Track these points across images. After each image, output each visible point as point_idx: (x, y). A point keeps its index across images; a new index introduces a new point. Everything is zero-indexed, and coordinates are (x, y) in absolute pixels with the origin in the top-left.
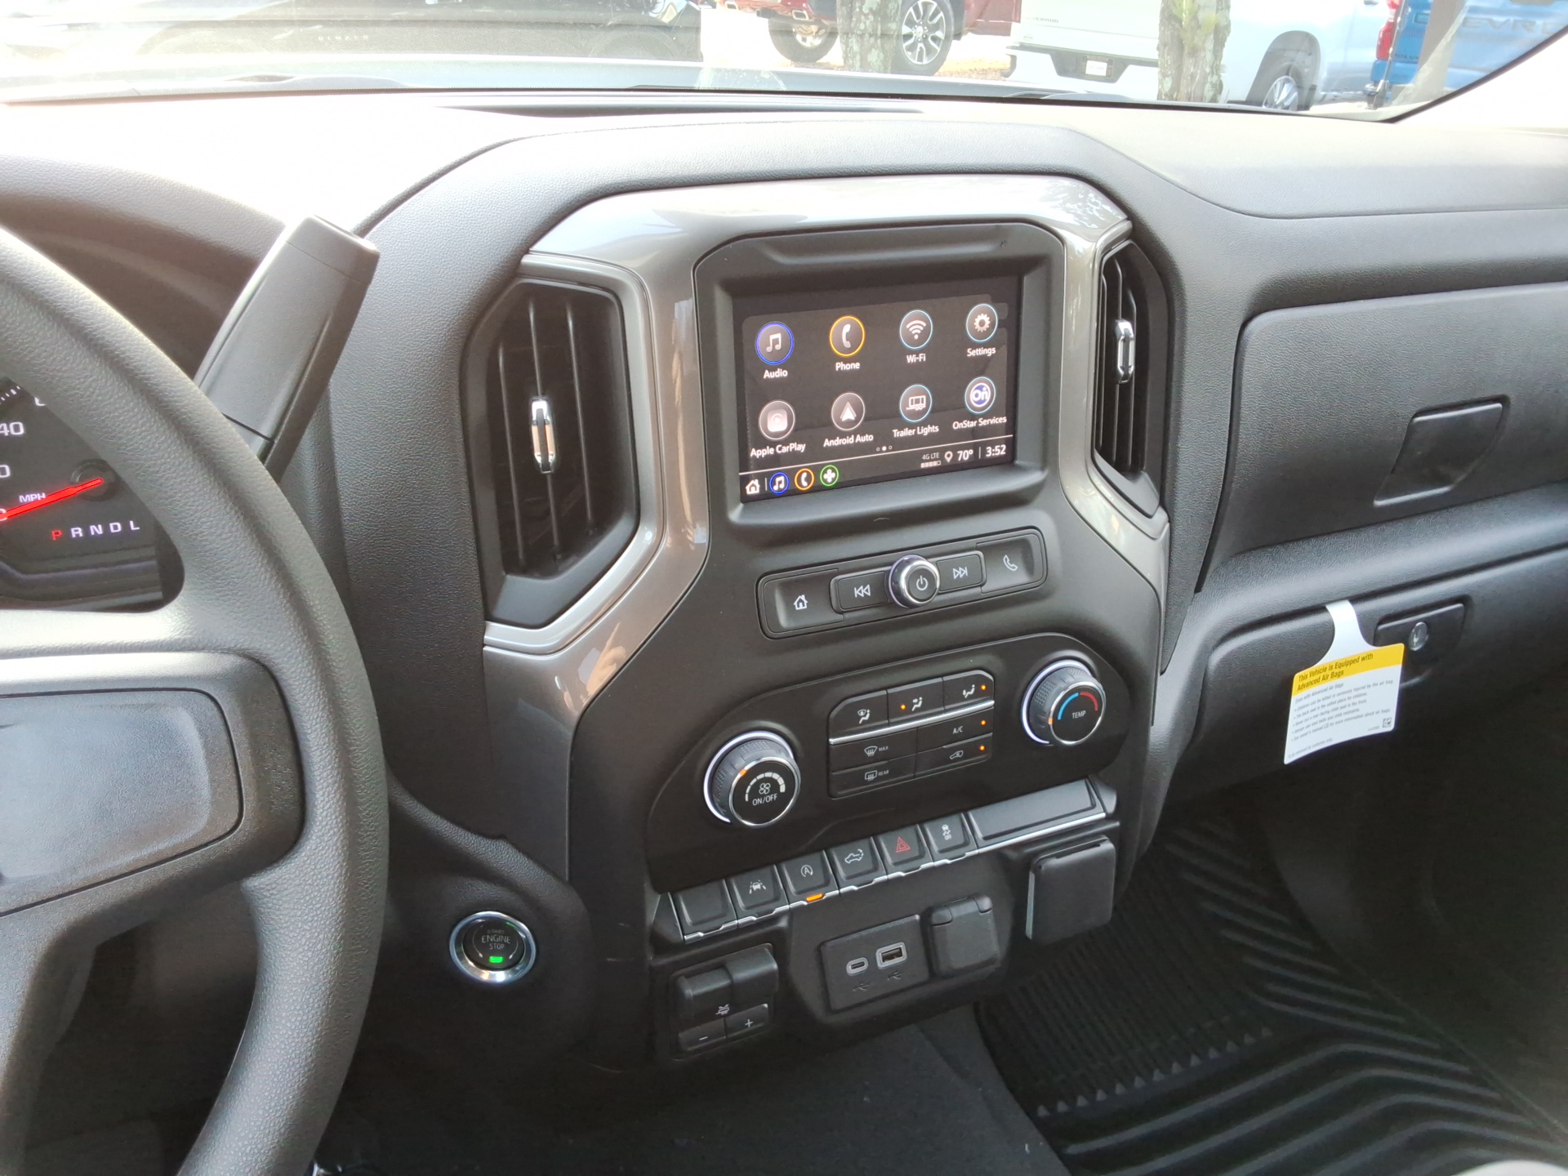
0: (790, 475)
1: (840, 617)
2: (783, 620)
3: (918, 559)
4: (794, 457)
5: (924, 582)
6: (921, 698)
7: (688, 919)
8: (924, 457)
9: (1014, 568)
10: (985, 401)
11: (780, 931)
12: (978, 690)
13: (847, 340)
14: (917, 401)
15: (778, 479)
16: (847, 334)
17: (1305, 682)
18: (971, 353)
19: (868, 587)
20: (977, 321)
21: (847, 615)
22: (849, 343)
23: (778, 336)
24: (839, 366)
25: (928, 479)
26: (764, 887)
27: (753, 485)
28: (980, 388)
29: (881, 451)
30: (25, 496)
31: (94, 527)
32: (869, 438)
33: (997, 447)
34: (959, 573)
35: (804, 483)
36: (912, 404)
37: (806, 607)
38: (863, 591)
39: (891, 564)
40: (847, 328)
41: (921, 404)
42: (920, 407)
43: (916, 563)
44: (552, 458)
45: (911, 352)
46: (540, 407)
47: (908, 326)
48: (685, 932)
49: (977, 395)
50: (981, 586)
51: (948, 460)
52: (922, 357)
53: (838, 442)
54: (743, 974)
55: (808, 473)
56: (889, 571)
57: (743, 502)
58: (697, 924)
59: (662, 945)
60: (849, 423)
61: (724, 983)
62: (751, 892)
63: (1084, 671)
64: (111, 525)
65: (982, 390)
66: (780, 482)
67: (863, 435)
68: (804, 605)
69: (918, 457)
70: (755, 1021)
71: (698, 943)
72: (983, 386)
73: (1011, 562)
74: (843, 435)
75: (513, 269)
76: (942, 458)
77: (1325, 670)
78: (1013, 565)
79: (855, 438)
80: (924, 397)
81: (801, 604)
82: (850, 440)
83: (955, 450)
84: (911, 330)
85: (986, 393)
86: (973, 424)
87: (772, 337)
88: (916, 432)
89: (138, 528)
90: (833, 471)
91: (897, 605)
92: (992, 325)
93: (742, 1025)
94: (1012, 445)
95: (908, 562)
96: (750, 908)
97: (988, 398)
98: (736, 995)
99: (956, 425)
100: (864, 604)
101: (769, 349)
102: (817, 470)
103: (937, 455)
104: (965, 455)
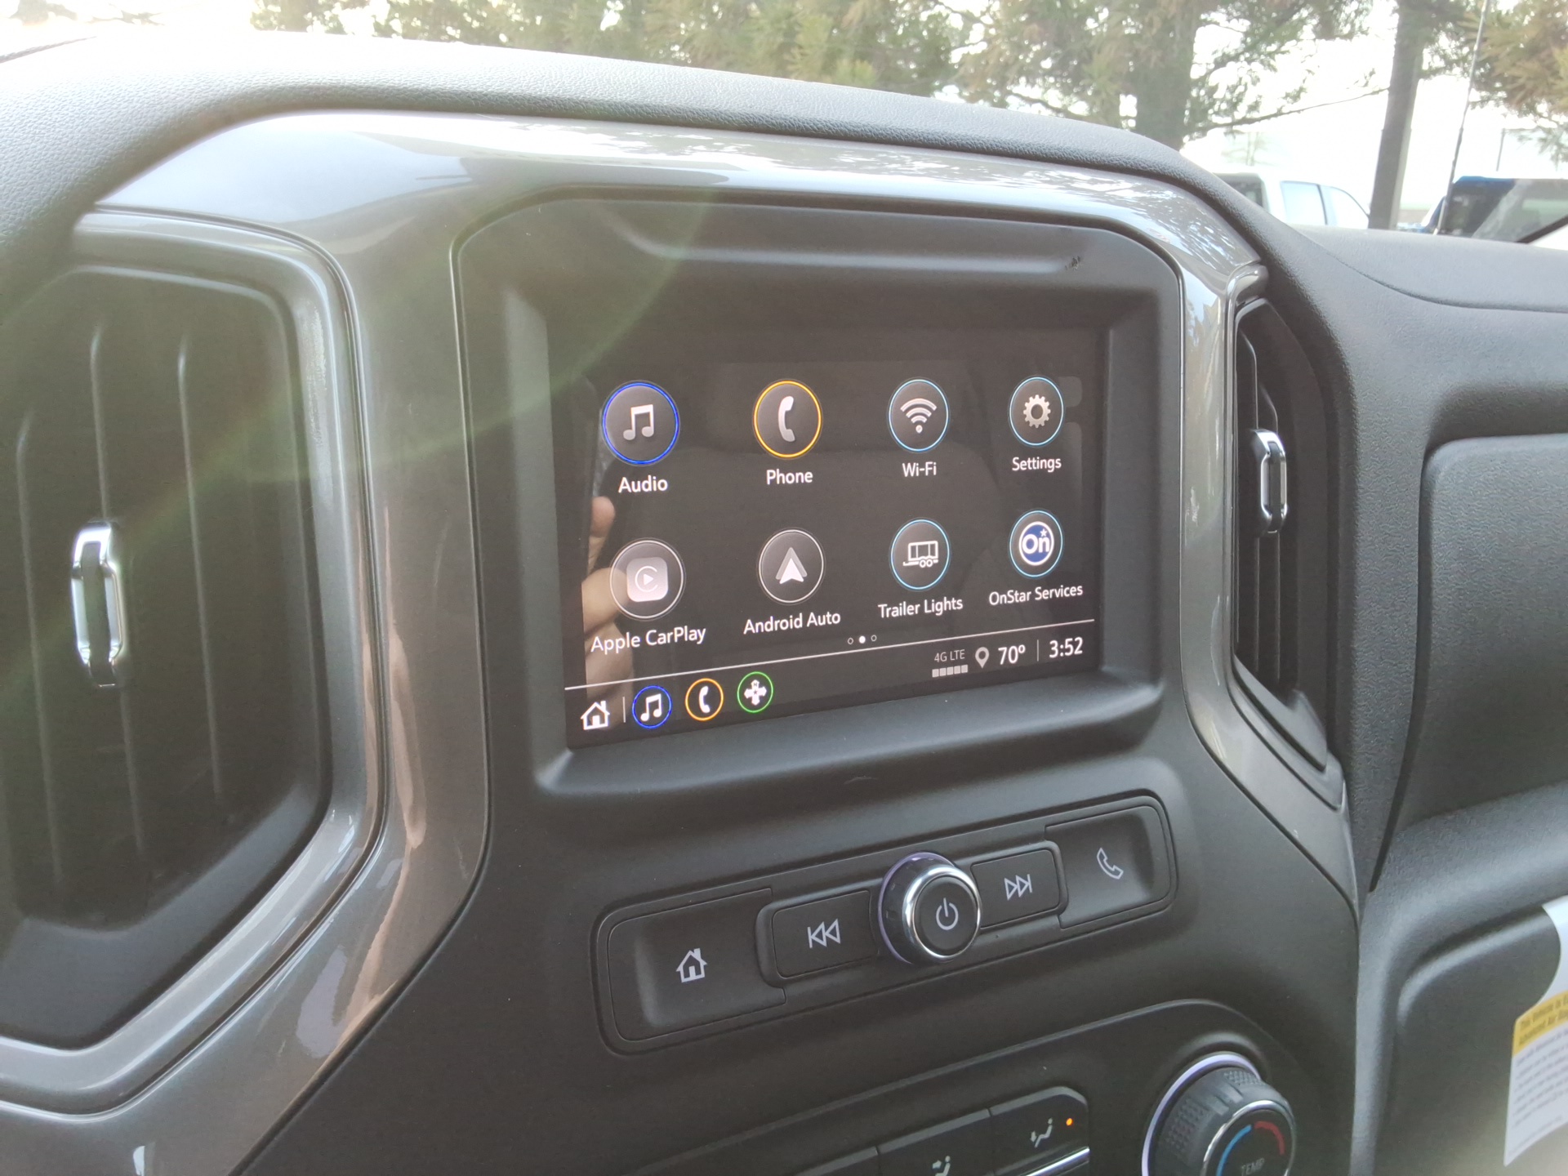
0: (675, 691)
1: (778, 994)
2: (652, 1009)
3: (937, 863)
4: (683, 653)
5: (951, 910)
6: (948, 1159)
8: (938, 658)
9: (1116, 873)
10: (1044, 554)
12: (1059, 1126)
13: (787, 427)
14: (923, 551)
15: (650, 700)
16: (787, 413)
17: (1528, 1030)
18: (1020, 466)
19: (836, 923)
20: (1029, 406)
21: (794, 990)
22: (790, 431)
23: (649, 409)
24: (773, 475)
25: (946, 699)
27: (596, 711)
28: (1036, 531)
29: (857, 645)
32: (832, 619)
33: (1068, 640)
34: (1017, 887)
35: (705, 708)
36: (913, 556)
37: (703, 975)
38: (824, 934)
39: (882, 873)
40: (787, 404)
41: (929, 556)
42: (929, 561)
43: (933, 872)
44: (116, 650)
45: (911, 458)
47: (903, 408)
49: (1030, 544)
50: (1059, 913)
51: (982, 662)
52: (930, 468)
53: (771, 625)
55: (711, 686)
56: (879, 887)
57: (571, 748)
60: (793, 587)
63: (1249, 1071)
65: (1039, 536)
66: (654, 706)
67: (820, 613)
68: (698, 972)
69: (926, 658)
72: (1041, 528)
73: (1111, 863)
74: (782, 612)
76: (970, 660)
77: (1550, 1008)
78: (1115, 868)
79: (805, 620)
80: (936, 543)
81: (692, 969)
82: (797, 623)
83: (993, 644)
84: (909, 415)
85: (1046, 540)
86: (1024, 597)
87: (636, 411)
88: (921, 609)
90: (763, 683)
91: (899, 961)
92: (1054, 416)
94: (1094, 638)
95: (918, 869)
97: (1050, 550)
99: (994, 598)
100: (828, 960)
101: (630, 434)
102: (731, 681)
103: (960, 653)
104: (1012, 654)
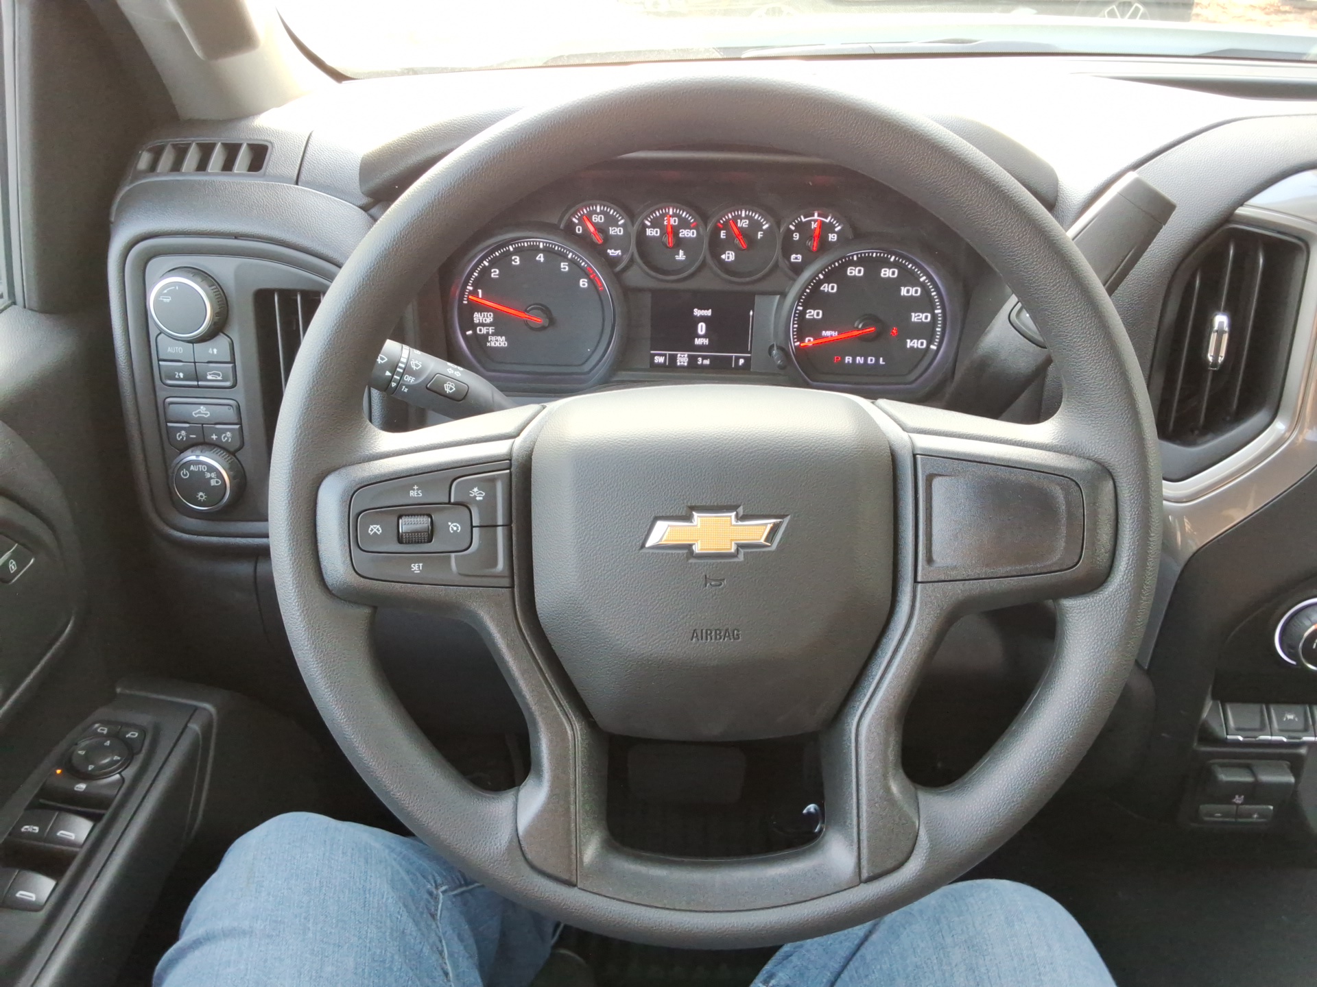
7: (1231, 723)
11: (1300, 757)
26: (1296, 719)
30: (826, 332)
31: (859, 358)
46: (1221, 320)
48: (1230, 732)
54: (1266, 778)
58: (1239, 730)
59: (1208, 737)
61: (1249, 779)
62: (1285, 719)
64: (869, 358)
70: (1261, 815)
71: (1237, 744)
75: (1228, 216)
89: (884, 363)
93: (1250, 816)
96: (1282, 731)
98: (1255, 792)
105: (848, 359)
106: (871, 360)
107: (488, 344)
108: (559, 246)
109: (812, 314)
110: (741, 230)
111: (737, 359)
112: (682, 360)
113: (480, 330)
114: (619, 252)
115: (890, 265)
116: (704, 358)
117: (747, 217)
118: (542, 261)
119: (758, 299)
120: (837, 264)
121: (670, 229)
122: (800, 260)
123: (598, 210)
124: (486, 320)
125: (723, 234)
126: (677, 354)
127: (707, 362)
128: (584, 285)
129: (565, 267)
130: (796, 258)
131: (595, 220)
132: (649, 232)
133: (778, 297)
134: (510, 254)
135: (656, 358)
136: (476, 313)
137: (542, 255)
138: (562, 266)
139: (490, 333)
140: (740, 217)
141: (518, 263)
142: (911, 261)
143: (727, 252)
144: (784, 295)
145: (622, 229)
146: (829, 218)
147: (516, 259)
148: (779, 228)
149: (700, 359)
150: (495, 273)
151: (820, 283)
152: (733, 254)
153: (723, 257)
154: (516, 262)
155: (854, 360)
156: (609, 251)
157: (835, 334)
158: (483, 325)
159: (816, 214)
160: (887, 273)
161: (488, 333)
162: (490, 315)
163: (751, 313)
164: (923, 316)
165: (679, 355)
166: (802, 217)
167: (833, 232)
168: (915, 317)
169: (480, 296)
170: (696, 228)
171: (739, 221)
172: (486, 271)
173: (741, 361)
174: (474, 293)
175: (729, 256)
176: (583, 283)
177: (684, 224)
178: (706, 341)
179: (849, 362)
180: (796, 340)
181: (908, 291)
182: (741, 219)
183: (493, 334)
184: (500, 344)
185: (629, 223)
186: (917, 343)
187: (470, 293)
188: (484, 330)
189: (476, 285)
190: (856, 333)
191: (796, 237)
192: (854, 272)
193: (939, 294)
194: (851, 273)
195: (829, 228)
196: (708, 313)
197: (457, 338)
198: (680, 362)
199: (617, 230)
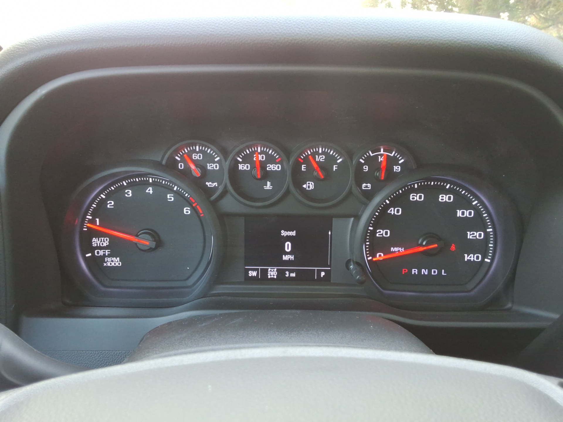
30: (394, 248)
31: (424, 270)
64: (433, 270)
89: (446, 274)
105: (414, 271)
106: (435, 272)
107: (105, 264)
108: (165, 181)
109: (382, 233)
110: (318, 163)
111: (319, 272)
112: (272, 273)
113: (98, 253)
114: (215, 184)
115: (447, 192)
116: (291, 271)
117: (323, 153)
118: (151, 193)
119: (336, 222)
120: (400, 192)
121: (258, 163)
122: (370, 188)
123: (197, 150)
124: (102, 244)
125: (303, 168)
126: (268, 269)
127: (293, 275)
128: (187, 212)
129: (170, 197)
130: (367, 186)
131: (195, 158)
132: (241, 167)
133: (352, 219)
134: (123, 188)
135: (250, 272)
136: (94, 238)
137: (151, 188)
138: (168, 197)
139: (107, 255)
140: (318, 153)
141: (131, 195)
142: (464, 188)
143: (307, 182)
144: (357, 217)
145: (218, 165)
146: (394, 152)
147: (129, 192)
148: (352, 161)
149: (287, 273)
150: (111, 204)
151: (388, 207)
152: (313, 184)
153: (304, 186)
154: (129, 195)
155: (420, 272)
156: (207, 183)
157: (402, 250)
158: (100, 248)
159: (382, 150)
160: (444, 198)
161: (104, 255)
162: (107, 240)
163: (330, 233)
164: (477, 234)
165: (269, 270)
166: (370, 152)
167: (397, 164)
168: (470, 235)
169: (98, 224)
170: (281, 162)
171: (317, 156)
172: (103, 202)
173: (323, 274)
174: (92, 221)
175: (309, 186)
176: (187, 211)
177: (271, 160)
178: (292, 257)
179: (415, 273)
180: (368, 255)
181: (463, 213)
182: (319, 154)
183: (109, 256)
184: (115, 264)
185: (223, 160)
186: (474, 257)
187: (90, 221)
188: (101, 253)
189: (94, 215)
190: (421, 249)
191: (366, 168)
192: (415, 197)
193: (490, 215)
194: (413, 198)
195: (395, 161)
196: (293, 233)
197: (77, 260)
198: (271, 276)
199: (214, 165)
